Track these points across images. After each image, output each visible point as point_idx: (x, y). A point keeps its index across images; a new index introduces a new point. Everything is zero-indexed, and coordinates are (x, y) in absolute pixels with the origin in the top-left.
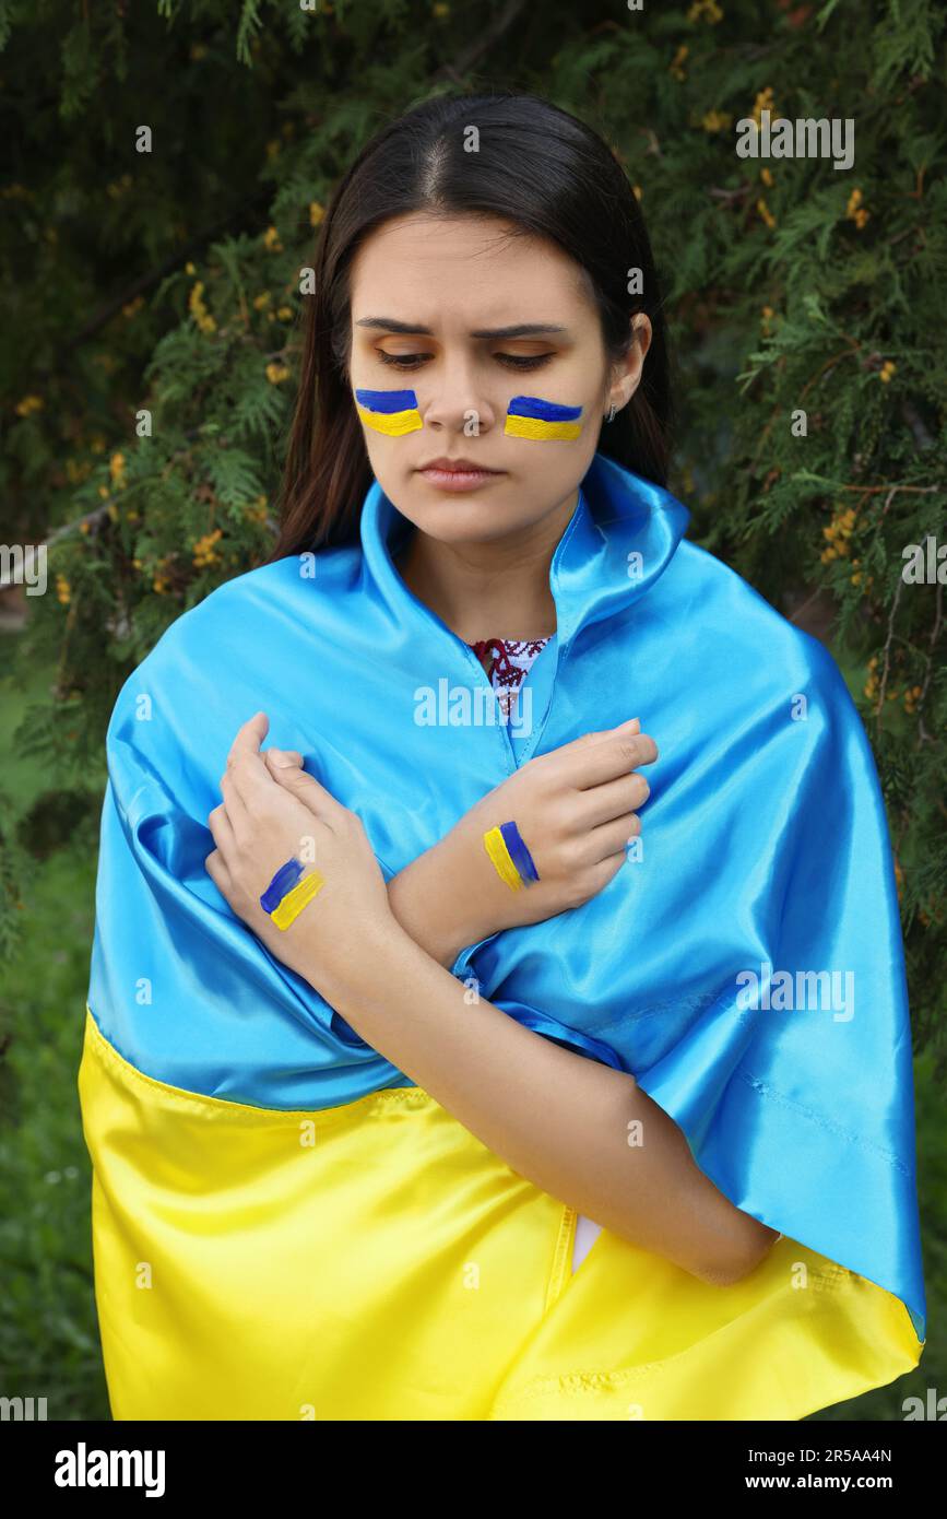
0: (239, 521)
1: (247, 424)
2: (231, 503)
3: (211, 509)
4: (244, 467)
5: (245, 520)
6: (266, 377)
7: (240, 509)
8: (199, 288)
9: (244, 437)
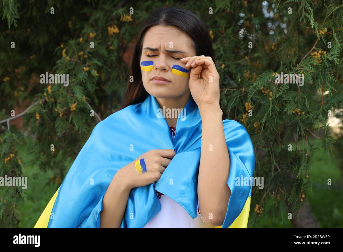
0: (80, 101)
1: (80, 80)
2: (78, 97)
3: (74, 98)
4: (80, 89)
5: (81, 101)
6: (83, 69)
7: (80, 98)
8: (64, 51)
9: (79, 82)
